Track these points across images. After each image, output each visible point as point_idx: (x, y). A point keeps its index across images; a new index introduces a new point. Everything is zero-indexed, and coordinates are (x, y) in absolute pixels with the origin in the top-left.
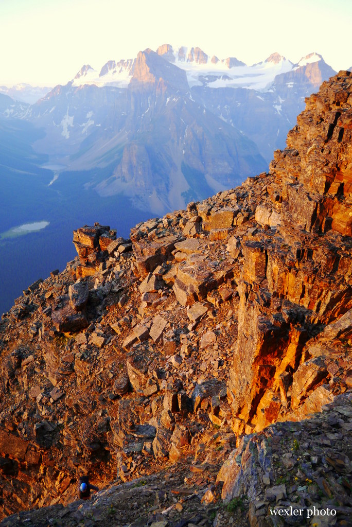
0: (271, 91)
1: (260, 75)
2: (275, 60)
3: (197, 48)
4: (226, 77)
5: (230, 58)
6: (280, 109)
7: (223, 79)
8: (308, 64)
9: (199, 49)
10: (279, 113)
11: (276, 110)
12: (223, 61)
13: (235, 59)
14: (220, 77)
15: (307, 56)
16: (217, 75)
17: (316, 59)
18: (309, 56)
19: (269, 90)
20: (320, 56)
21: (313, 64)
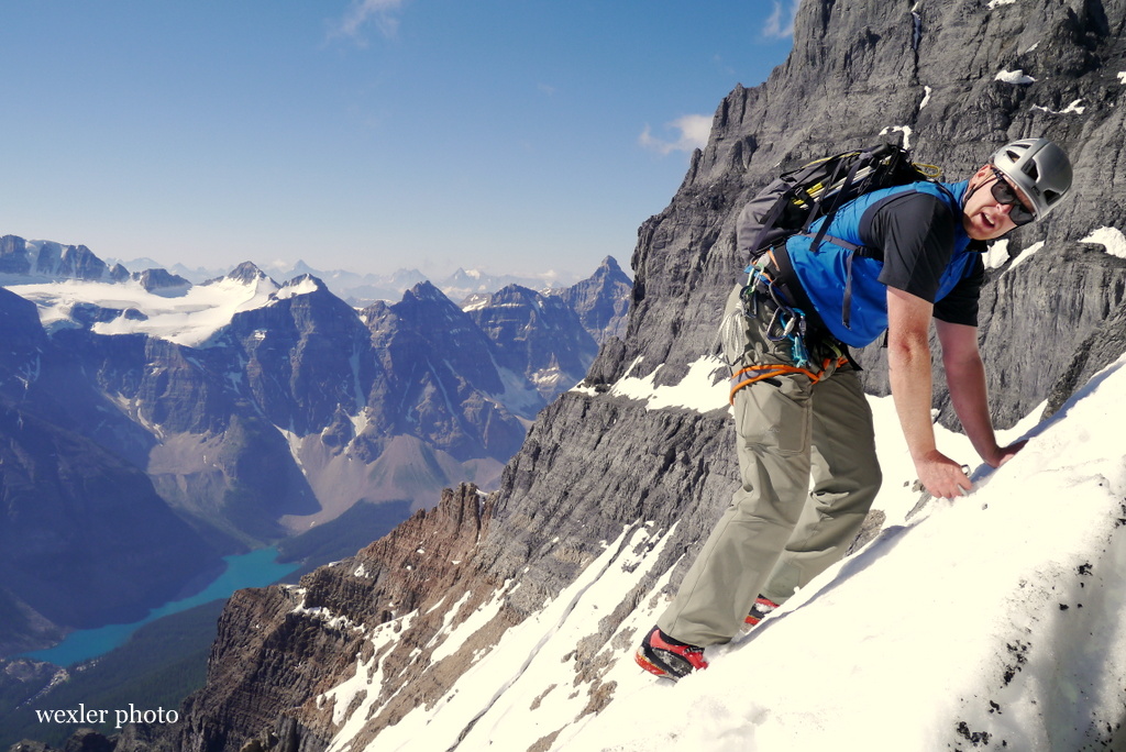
0: (222, 345)
1: (211, 307)
2: (245, 276)
3: (81, 247)
4: (133, 314)
5: (151, 270)
6: (239, 381)
7: (126, 317)
8: (293, 294)
9: (87, 249)
10: (236, 389)
11: (230, 382)
12: (136, 276)
13: (164, 271)
14: (122, 311)
15: (293, 281)
16: (114, 307)
17: (307, 287)
18: (298, 280)
19: (216, 342)
20: (318, 282)
21: (302, 297)
